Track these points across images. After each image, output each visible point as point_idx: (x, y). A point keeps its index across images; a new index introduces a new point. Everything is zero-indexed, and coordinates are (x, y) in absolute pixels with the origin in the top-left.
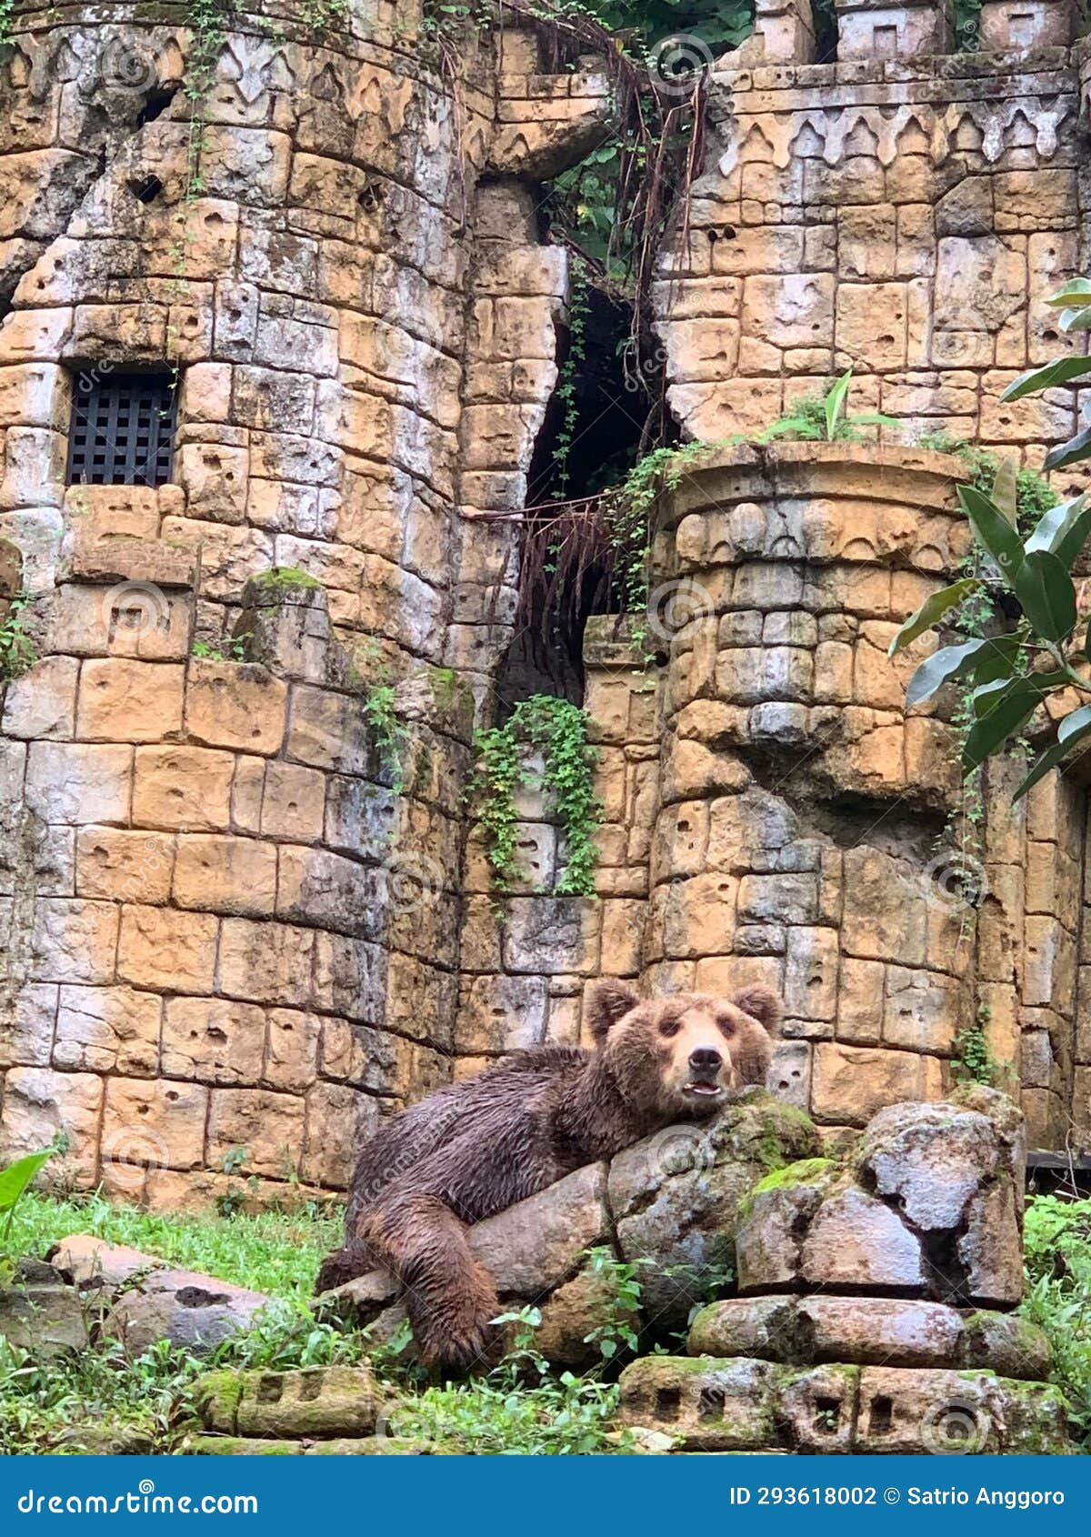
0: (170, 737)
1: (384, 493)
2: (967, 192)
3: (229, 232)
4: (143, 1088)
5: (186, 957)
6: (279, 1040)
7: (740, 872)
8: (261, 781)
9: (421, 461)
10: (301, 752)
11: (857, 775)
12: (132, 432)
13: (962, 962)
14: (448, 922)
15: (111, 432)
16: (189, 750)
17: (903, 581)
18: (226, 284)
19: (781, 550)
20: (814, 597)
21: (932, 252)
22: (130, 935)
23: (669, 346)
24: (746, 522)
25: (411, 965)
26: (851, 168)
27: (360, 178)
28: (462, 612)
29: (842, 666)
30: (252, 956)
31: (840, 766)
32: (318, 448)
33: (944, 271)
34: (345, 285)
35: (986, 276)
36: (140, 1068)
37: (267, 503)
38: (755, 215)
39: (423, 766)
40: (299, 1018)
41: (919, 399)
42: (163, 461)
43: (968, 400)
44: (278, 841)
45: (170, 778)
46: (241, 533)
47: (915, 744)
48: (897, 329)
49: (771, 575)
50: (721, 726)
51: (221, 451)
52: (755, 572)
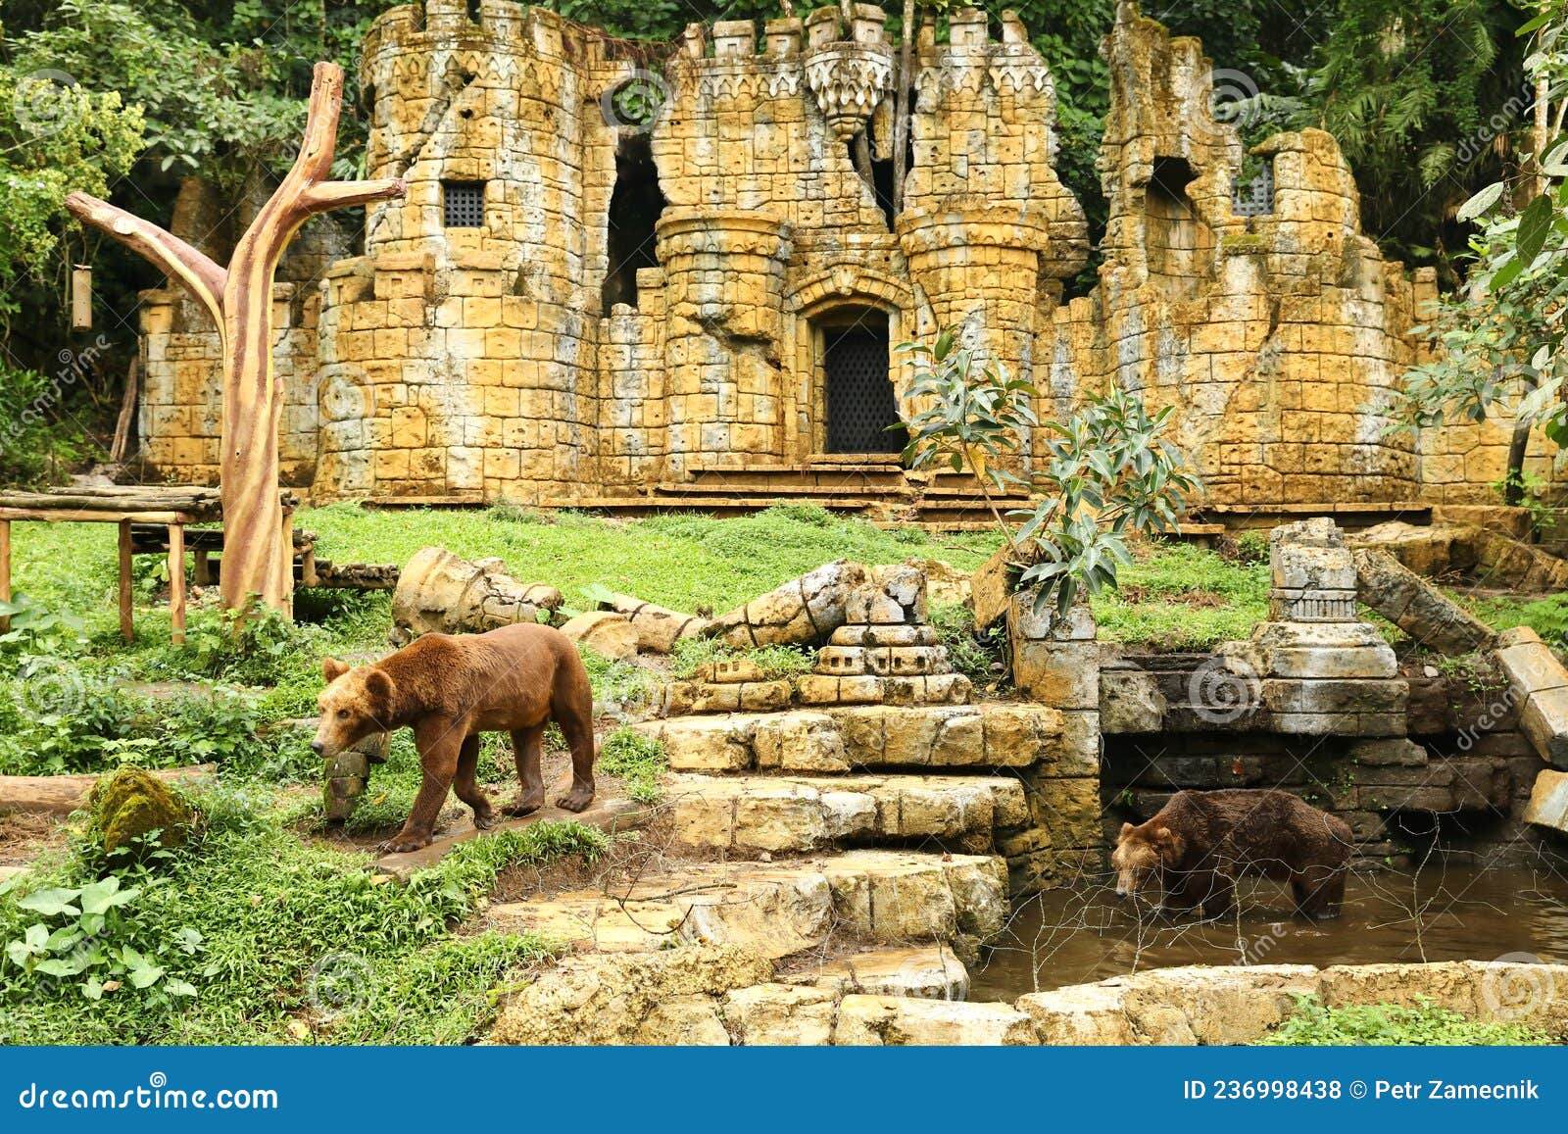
0: (498, 325)
1: (560, 224)
2: (764, 107)
3: (498, 129)
4: (498, 452)
5: (509, 404)
6: (543, 431)
7: (701, 364)
8: (531, 339)
9: (571, 211)
10: (543, 327)
11: (740, 329)
12: (467, 205)
13: (777, 391)
14: (594, 381)
15: (460, 205)
16: (505, 329)
17: (753, 258)
18: (499, 150)
19: (710, 249)
20: (723, 266)
21: (753, 130)
22: (488, 398)
23: (658, 165)
24: (697, 239)
25: (583, 399)
26: (722, 98)
27: (544, 106)
28: (588, 266)
29: (733, 291)
30: (532, 402)
31: (735, 326)
32: (537, 211)
33: (757, 138)
34: (541, 147)
35: (772, 139)
36: (495, 445)
37: (520, 232)
38: (687, 116)
39: (584, 327)
40: (548, 422)
41: (751, 185)
42: (480, 217)
43: (768, 185)
44: (538, 360)
45: (499, 340)
46: (512, 244)
47: (760, 317)
48: (741, 159)
49: (707, 257)
50: (691, 313)
51: (503, 214)
52: (701, 256)
